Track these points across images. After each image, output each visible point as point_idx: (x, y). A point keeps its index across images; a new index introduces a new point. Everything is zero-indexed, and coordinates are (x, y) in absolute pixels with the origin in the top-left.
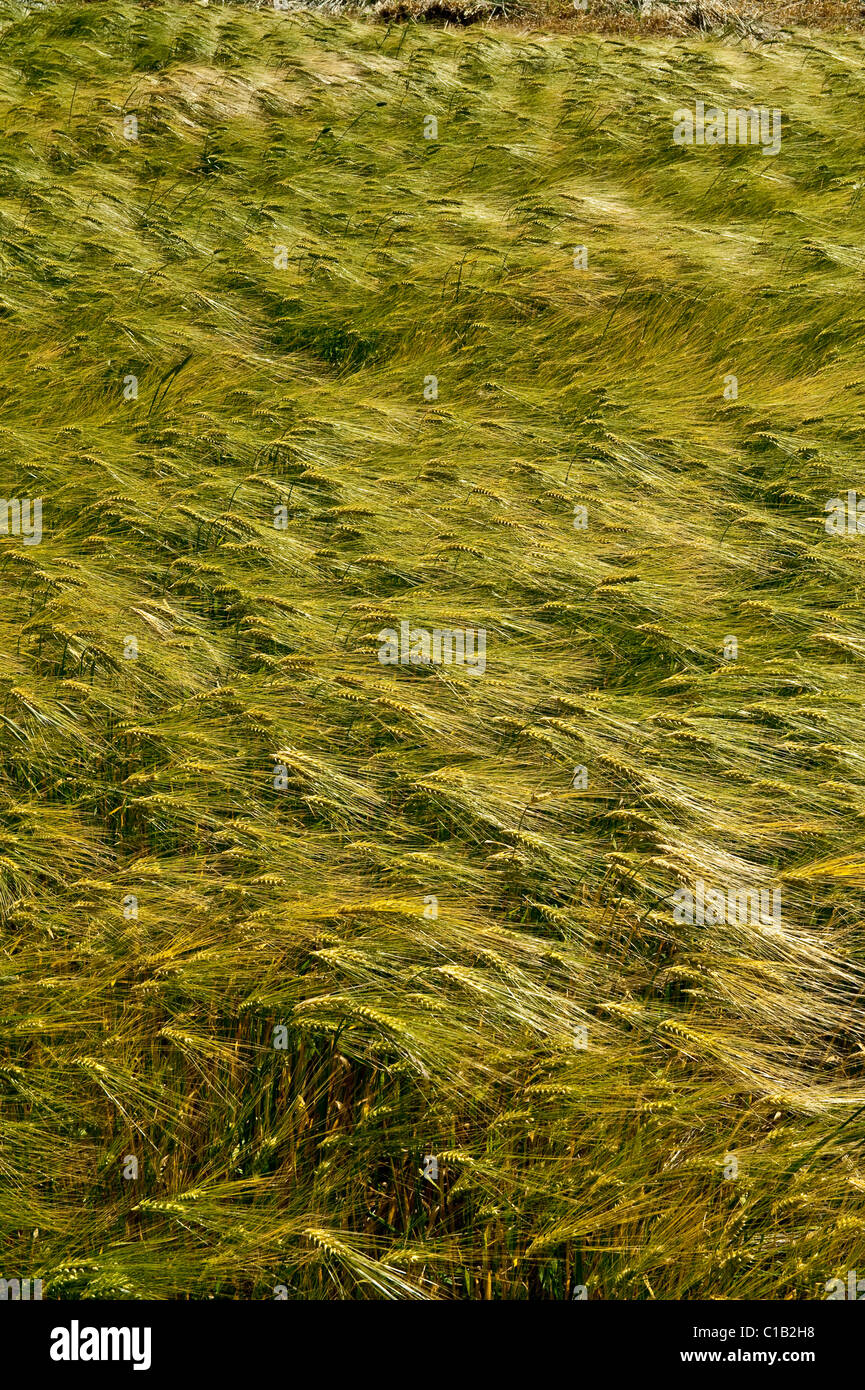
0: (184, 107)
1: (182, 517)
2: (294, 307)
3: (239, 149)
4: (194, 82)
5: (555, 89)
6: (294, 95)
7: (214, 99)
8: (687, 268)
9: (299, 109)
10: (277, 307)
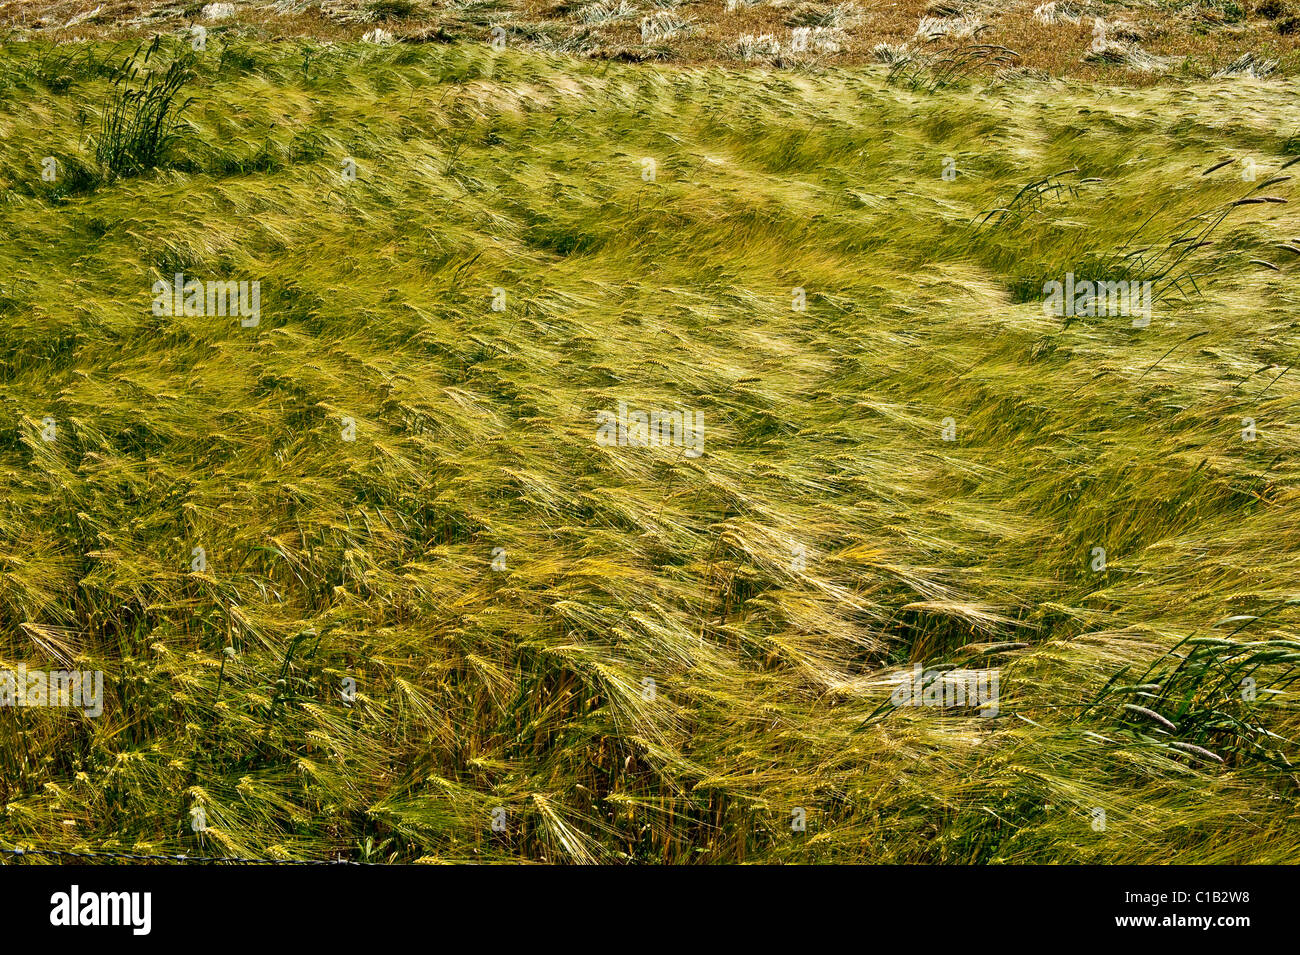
0: (476, 103)
1: (471, 342)
2: (543, 220)
3: (508, 130)
4: (482, 91)
5: (698, 99)
6: (542, 100)
7: (494, 100)
8: (772, 201)
9: (545, 108)
10: (532, 218)
